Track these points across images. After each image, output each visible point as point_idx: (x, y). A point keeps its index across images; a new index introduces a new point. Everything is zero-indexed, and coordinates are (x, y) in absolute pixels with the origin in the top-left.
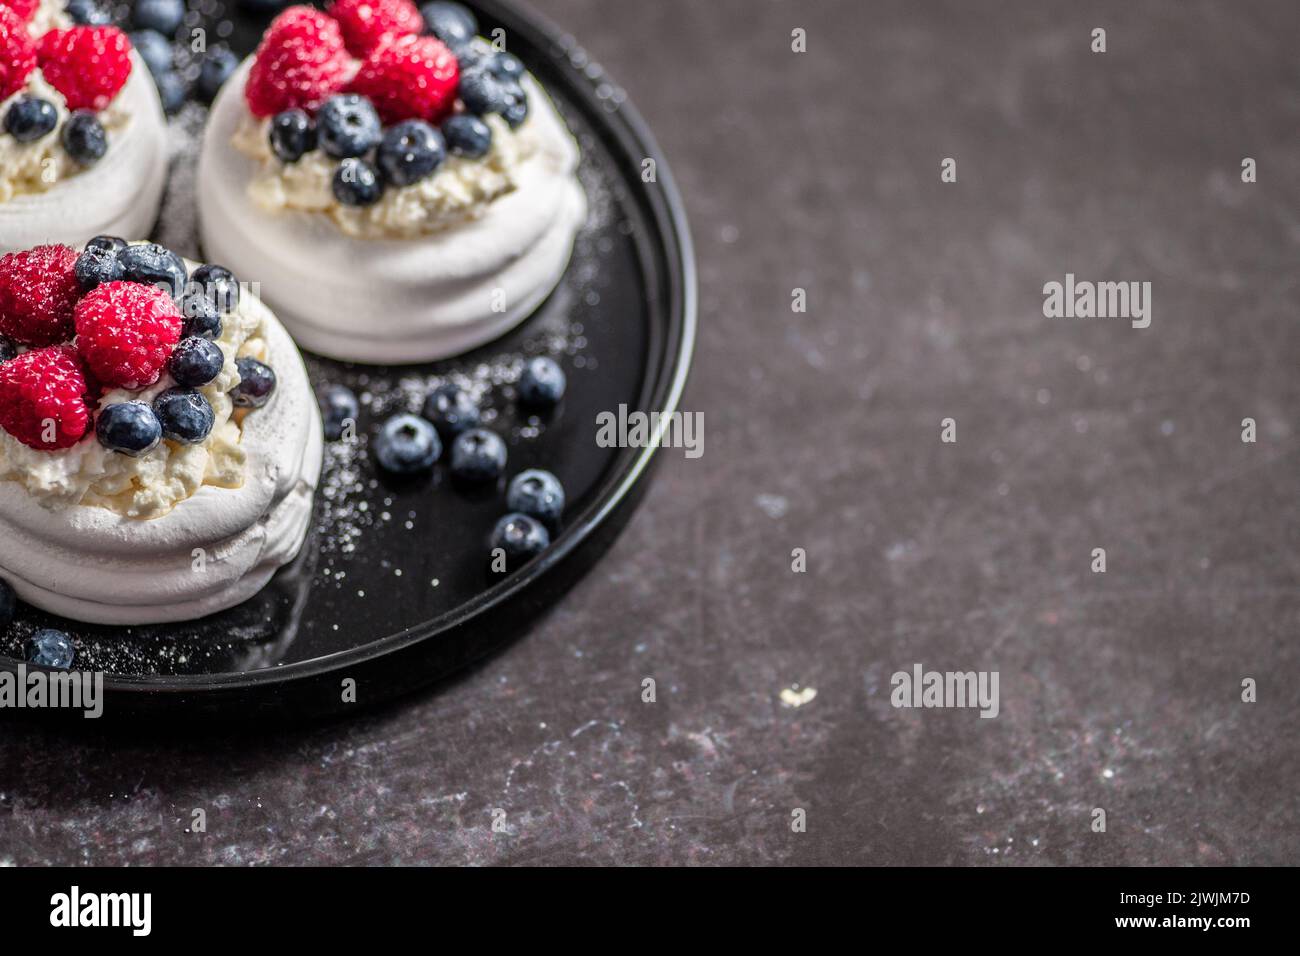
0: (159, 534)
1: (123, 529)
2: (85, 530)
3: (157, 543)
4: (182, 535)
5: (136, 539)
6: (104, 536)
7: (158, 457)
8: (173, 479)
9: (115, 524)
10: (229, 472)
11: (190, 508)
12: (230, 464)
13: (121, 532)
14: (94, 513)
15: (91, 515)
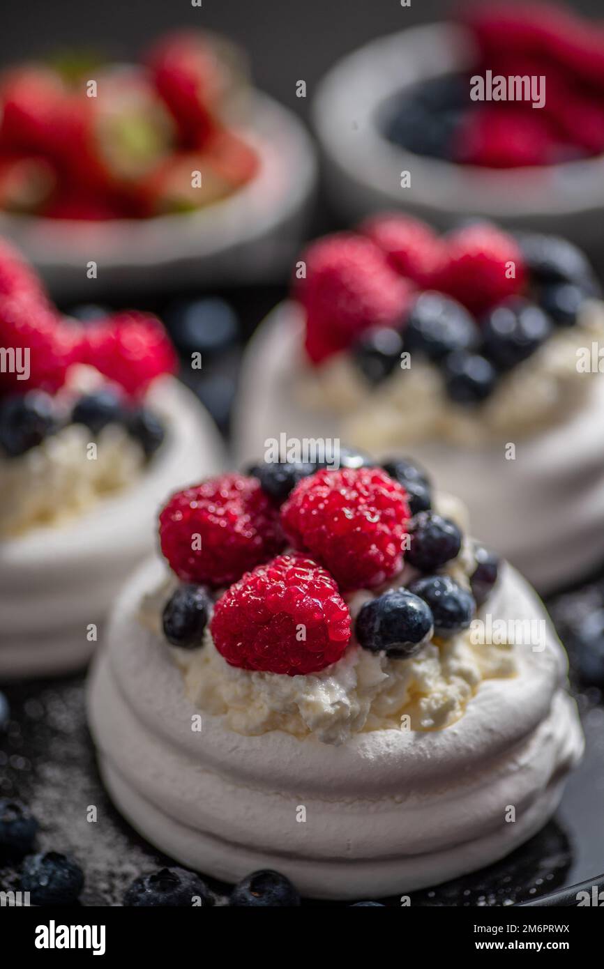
0: (463, 741)
1: (422, 744)
2: (380, 758)
3: (463, 752)
4: (486, 737)
5: (440, 754)
6: (403, 758)
7: (430, 656)
8: (453, 678)
9: (411, 741)
10: (503, 661)
11: (484, 704)
12: (499, 654)
13: (421, 749)
14: (381, 736)
15: (380, 740)
